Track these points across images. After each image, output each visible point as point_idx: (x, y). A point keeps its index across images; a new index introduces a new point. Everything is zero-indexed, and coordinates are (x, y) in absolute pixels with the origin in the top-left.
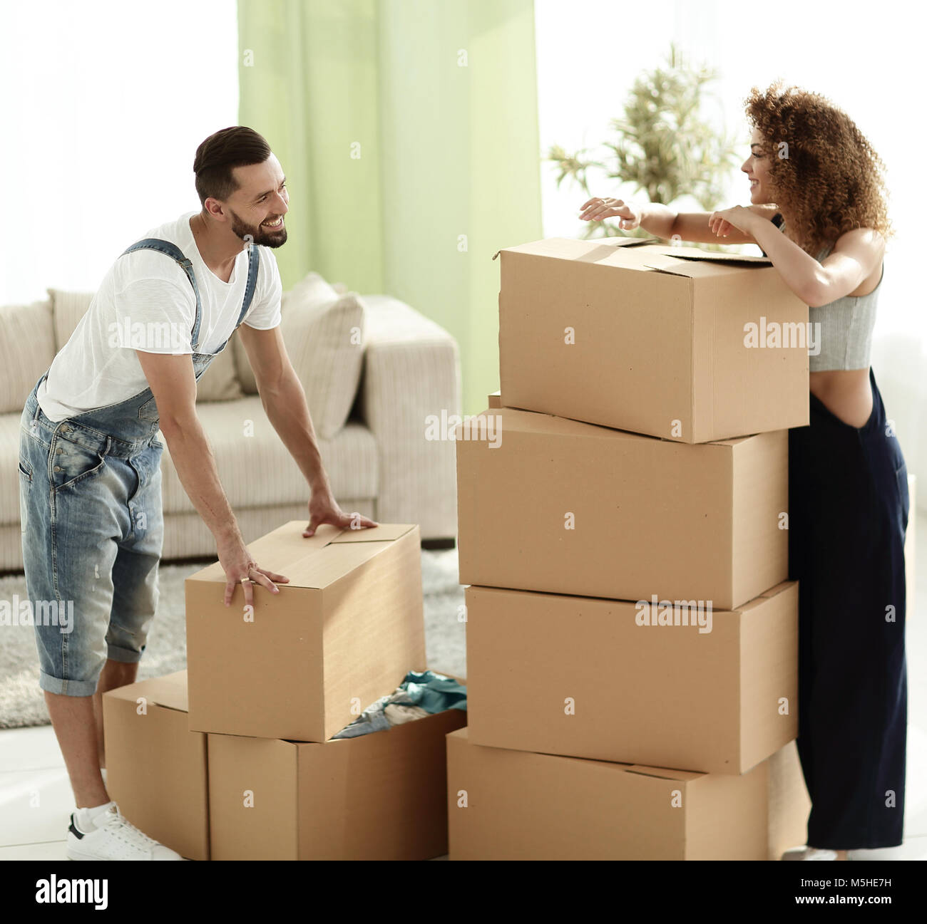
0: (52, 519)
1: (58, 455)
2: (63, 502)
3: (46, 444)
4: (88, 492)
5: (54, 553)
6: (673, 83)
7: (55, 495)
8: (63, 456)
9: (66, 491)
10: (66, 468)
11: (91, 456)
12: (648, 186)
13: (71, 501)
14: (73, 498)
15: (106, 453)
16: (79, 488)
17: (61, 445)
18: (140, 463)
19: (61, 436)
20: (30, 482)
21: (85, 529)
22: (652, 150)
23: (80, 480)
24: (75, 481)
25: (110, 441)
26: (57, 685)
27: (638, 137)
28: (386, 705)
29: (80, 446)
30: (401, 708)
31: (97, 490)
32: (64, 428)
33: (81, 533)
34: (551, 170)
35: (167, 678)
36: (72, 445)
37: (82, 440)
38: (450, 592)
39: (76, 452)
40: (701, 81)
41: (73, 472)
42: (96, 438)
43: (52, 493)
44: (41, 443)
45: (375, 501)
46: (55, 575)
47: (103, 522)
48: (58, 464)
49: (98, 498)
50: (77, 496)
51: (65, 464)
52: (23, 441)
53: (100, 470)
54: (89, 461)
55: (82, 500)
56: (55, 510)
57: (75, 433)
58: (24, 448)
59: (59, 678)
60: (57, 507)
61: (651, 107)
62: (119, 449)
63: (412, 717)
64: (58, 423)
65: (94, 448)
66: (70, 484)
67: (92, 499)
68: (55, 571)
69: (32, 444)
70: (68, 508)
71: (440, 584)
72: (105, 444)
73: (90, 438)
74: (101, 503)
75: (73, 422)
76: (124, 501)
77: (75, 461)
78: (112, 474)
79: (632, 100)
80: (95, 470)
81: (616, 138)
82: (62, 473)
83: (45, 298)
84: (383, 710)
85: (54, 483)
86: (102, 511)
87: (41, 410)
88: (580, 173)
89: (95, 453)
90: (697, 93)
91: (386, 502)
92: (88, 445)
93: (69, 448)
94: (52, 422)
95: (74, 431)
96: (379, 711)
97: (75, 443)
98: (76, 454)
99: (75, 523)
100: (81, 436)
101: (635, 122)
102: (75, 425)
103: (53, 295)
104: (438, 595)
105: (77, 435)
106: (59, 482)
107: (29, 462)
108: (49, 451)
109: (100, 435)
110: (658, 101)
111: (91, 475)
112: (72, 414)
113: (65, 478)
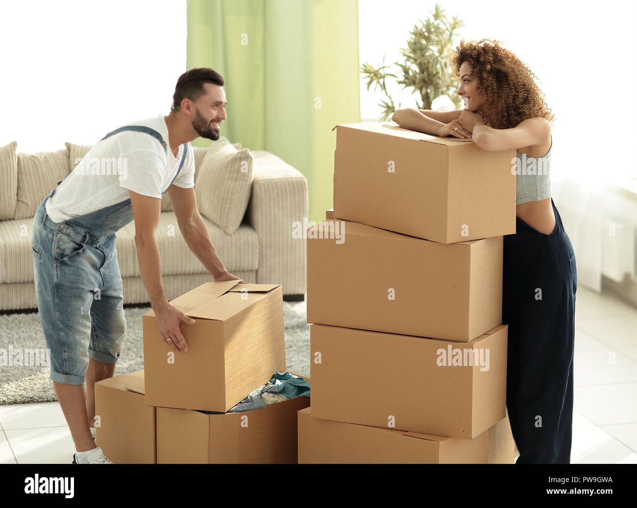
0: (55, 280)
1: (58, 242)
2: (62, 270)
3: (50, 236)
4: (76, 264)
5: (57, 300)
6: (437, 28)
7: (57, 266)
8: (61, 243)
9: (64, 263)
10: (63, 250)
11: (77, 244)
12: (421, 89)
13: (66, 269)
14: (68, 268)
15: (85, 242)
16: (71, 261)
17: (60, 236)
18: (104, 247)
19: (60, 231)
20: (40, 258)
21: (75, 285)
22: (424, 68)
23: (71, 257)
24: (69, 258)
25: (88, 235)
26: (62, 378)
27: (415, 60)
28: (262, 392)
29: (71, 237)
30: (271, 395)
31: (81, 262)
32: (62, 226)
33: (73, 288)
34: (364, 78)
35: (132, 374)
36: (67, 237)
37: (72, 234)
38: (301, 327)
39: (68, 241)
40: (454, 28)
41: (68, 252)
42: (80, 233)
43: (55, 265)
44: (47, 235)
45: (257, 271)
46: (58, 313)
47: (85, 282)
48: (58, 248)
49: (82, 267)
50: (70, 266)
51: (63, 247)
52: (35, 234)
53: (84, 251)
54: (76, 246)
55: (72, 268)
56: (57, 275)
57: (68, 230)
58: (36, 238)
59: (62, 374)
60: (58, 273)
61: (424, 42)
62: (92, 240)
63: (278, 401)
64: (58, 223)
65: (79, 239)
66: (66, 259)
67: (78, 268)
68: (57, 311)
69: (41, 235)
70: (65, 273)
71: (294, 322)
72: (85, 237)
73: (77, 233)
74: (84, 270)
75: (68, 223)
76: (97, 269)
77: (68, 246)
78: (90, 254)
79: (412, 38)
80: (80, 251)
81: (402, 60)
82: (61, 253)
83: (65, 148)
84: (260, 395)
85: (56, 259)
86: (84, 274)
87: (47, 215)
88: (381, 81)
89: (79, 242)
90: (451, 35)
91: (263, 272)
92: (75, 237)
93: (65, 238)
94: (54, 223)
95: (68, 228)
96: (258, 396)
97: (68, 235)
98: (69, 242)
99: (69, 282)
100: (72, 231)
101: (414, 51)
102: (69, 225)
103: (69, 146)
104: (293, 328)
105: (70, 231)
106: (60, 258)
107: (39, 246)
108: (53, 240)
109: (82, 231)
110: (428, 39)
111: (78, 254)
112: (68, 218)
113: (62, 256)
